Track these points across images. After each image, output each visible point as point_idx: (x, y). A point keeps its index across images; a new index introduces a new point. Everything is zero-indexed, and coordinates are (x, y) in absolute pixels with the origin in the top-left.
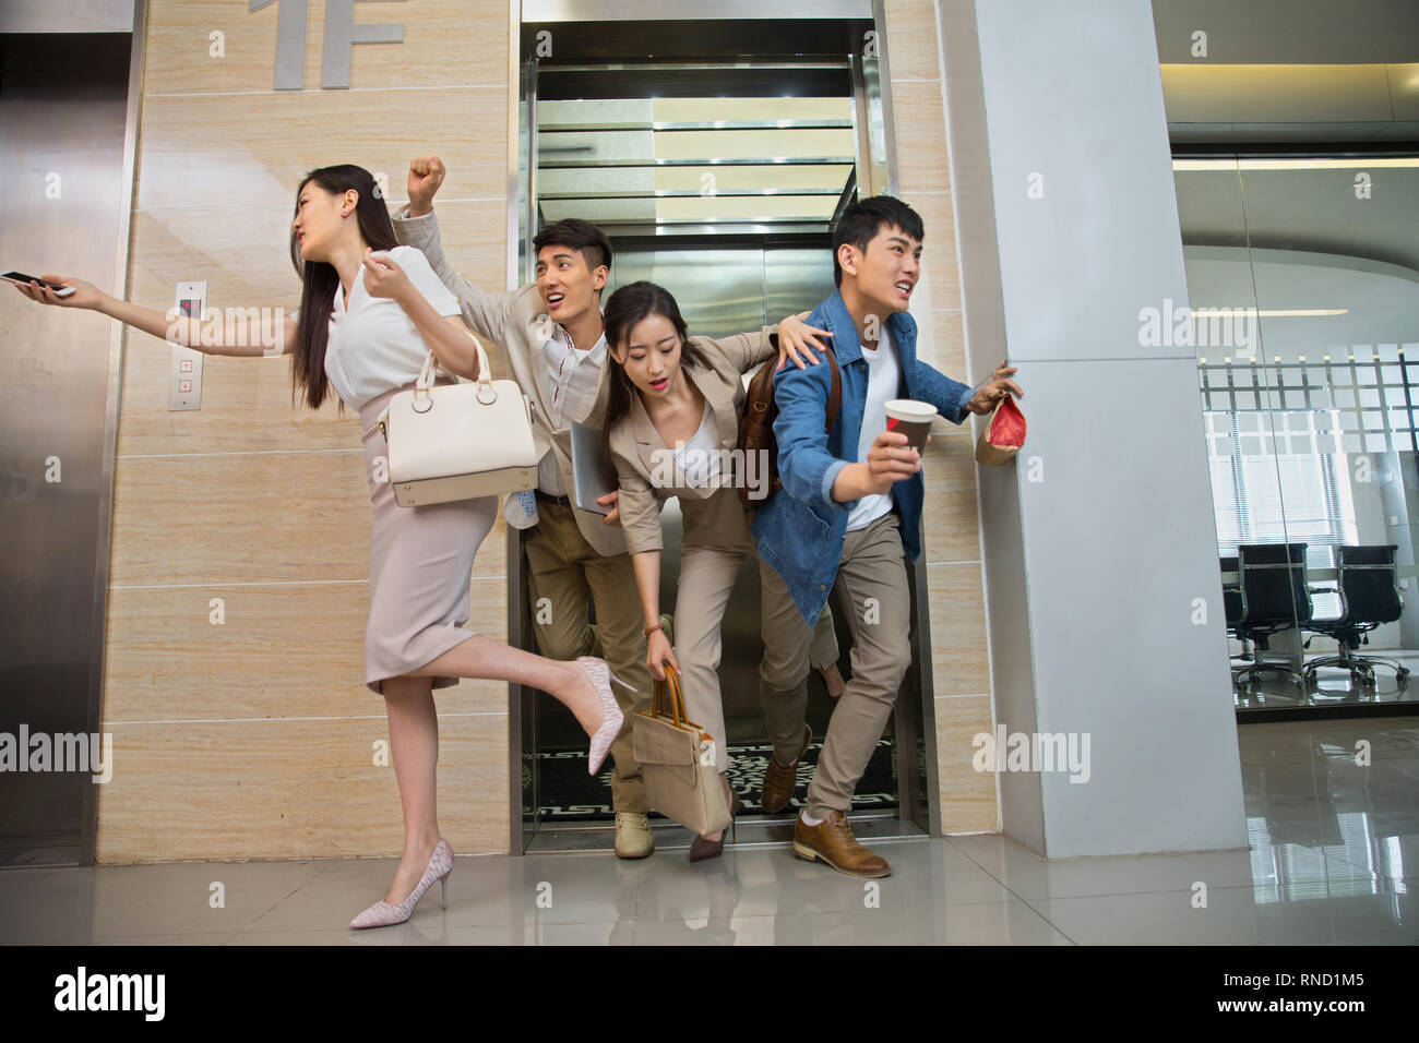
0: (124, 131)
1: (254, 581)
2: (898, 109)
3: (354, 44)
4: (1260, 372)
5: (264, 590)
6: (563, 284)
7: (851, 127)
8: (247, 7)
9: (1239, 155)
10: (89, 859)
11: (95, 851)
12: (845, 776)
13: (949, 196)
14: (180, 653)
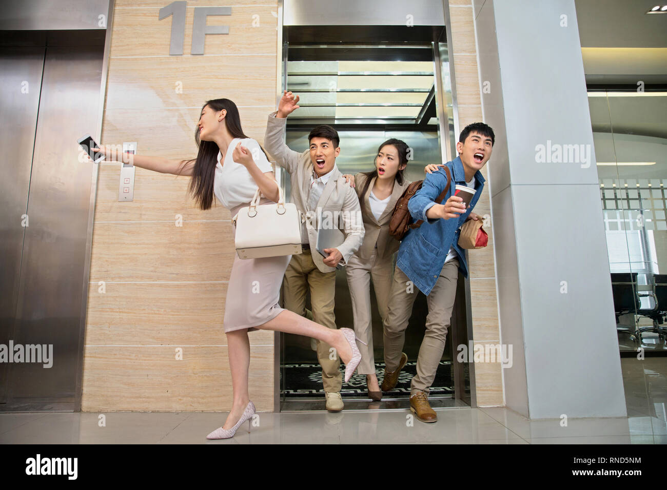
0: (101, 73)
1: (156, 281)
2: (457, 67)
3: (206, 34)
4: (618, 191)
5: (161, 286)
6: (324, 155)
7: (433, 75)
8: (158, 18)
9: (607, 90)
10: (78, 409)
11: (81, 405)
12: (424, 374)
13: (480, 107)
14: (121, 314)
